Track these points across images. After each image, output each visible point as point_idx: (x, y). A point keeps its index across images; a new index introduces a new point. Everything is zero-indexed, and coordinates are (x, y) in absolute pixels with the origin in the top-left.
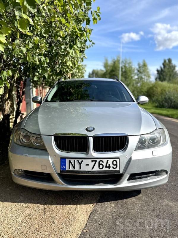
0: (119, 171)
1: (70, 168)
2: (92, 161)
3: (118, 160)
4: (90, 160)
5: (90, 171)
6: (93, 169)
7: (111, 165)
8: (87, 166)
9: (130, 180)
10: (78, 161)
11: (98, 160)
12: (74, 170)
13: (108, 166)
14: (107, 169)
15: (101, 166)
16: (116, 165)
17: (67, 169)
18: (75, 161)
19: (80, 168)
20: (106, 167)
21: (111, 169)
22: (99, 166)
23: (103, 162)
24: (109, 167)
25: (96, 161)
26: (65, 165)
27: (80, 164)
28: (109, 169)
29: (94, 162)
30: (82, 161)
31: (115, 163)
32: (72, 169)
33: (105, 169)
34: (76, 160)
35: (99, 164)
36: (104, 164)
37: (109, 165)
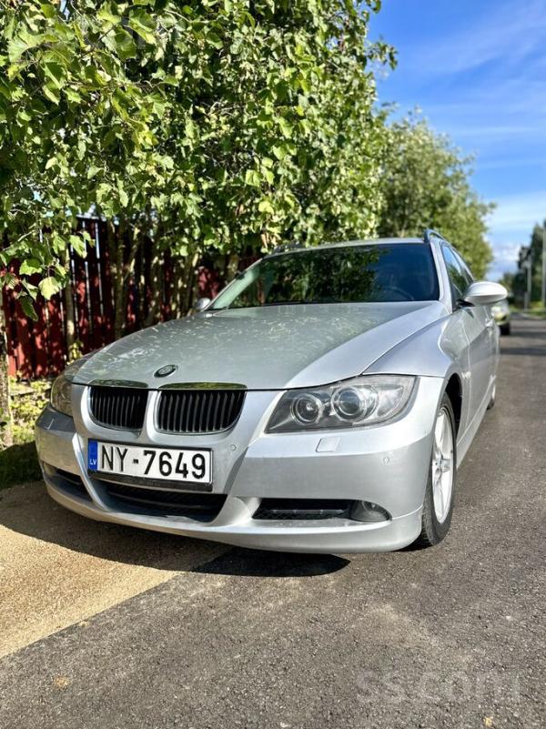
0: (208, 487)
1: (103, 467)
2: (146, 453)
3: (206, 454)
4: (142, 450)
5: (141, 478)
6: (146, 473)
7: (190, 468)
8: (135, 465)
9: (261, 518)
10: (118, 449)
11: (159, 452)
12: (111, 472)
13: (181, 468)
14: (180, 477)
15: (165, 468)
16: (202, 467)
17: (99, 468)
18: (112, 448)
19: (122, 470)
20: (178, 471)
21: (190, 478)
22: (161, 468)
23: (170, 457)
24: (185, 472)
25: (153, 454)
26: (96, 457)
27: (122, 457)
28: (185, 476)
29: (149, 456)
30: (126, 451)
31: (198, 461)
32: (107, 469)
33: (174, 476)
34: (115, 447)
35: (162, 463)
36: (174, 463)
37: (185, 465)
